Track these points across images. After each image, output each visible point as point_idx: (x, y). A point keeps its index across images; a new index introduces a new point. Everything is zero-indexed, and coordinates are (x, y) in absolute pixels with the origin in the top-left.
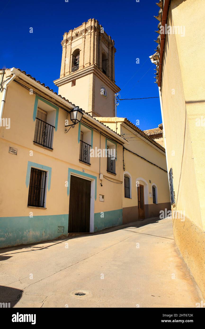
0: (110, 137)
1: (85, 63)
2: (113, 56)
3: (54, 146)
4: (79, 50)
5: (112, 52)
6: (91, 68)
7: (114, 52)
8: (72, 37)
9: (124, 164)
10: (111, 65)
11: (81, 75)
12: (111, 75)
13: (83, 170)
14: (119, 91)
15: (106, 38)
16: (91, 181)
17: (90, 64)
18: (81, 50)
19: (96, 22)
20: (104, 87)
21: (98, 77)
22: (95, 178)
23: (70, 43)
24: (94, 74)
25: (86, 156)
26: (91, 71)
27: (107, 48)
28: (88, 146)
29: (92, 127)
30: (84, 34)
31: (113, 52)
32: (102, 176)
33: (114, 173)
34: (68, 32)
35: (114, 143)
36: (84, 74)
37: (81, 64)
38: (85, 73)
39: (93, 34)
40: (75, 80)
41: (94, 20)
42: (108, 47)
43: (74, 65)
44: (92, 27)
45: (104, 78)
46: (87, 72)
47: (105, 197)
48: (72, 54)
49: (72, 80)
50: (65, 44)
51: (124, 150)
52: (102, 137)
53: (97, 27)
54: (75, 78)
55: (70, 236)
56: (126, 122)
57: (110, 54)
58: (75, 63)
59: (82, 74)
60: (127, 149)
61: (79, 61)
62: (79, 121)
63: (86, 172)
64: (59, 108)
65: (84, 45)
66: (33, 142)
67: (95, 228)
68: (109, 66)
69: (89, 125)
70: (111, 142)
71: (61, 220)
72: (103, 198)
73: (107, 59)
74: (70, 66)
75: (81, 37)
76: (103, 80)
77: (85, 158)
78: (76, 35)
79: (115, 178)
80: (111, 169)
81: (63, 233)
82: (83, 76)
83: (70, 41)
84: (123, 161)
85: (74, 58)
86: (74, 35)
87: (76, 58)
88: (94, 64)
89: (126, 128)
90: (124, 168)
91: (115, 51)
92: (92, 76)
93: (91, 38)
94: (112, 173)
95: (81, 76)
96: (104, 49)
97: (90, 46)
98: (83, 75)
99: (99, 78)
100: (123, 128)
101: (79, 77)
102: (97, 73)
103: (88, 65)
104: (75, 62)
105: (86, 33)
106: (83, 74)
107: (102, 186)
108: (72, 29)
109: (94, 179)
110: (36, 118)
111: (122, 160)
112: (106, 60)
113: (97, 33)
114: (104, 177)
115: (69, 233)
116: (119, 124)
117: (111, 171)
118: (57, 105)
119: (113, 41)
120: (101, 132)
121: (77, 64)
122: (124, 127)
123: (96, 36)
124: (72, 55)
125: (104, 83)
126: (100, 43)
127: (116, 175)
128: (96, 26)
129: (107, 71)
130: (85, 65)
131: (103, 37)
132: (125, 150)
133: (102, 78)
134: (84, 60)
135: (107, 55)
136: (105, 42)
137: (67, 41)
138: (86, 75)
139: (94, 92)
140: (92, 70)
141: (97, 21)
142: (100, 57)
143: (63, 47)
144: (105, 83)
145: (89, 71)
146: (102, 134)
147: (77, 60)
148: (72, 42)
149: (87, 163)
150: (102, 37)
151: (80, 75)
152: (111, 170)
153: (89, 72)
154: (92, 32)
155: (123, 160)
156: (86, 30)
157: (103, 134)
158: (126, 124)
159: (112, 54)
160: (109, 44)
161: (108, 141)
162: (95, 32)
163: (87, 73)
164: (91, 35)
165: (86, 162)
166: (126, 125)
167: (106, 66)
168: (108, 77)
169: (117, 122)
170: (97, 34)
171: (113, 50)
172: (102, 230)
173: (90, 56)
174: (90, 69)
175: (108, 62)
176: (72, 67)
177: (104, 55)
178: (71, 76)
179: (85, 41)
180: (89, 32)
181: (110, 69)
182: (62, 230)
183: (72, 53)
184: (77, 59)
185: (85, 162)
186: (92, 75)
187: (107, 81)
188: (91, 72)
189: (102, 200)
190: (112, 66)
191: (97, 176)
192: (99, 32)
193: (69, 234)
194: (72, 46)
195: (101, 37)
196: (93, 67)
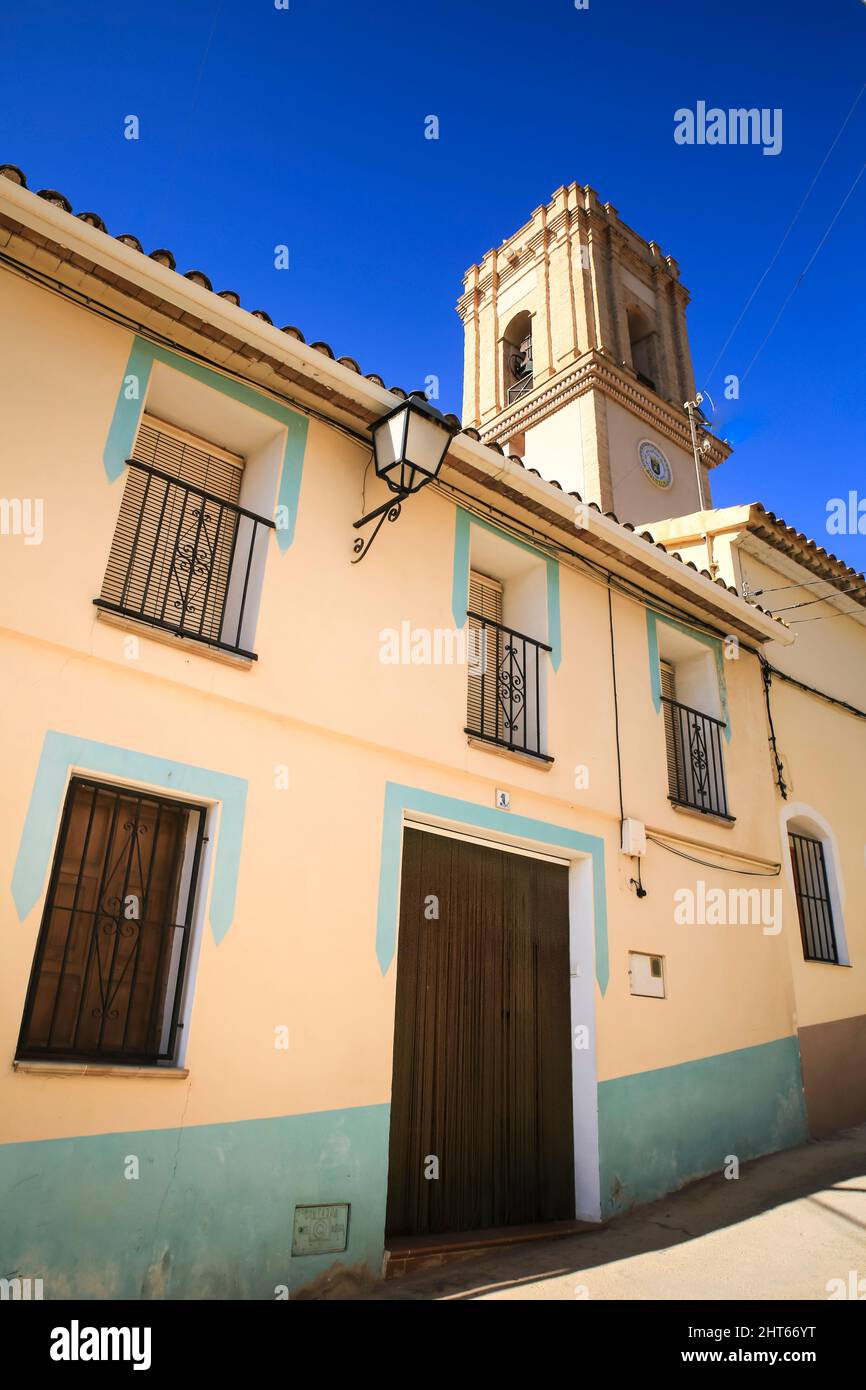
0: (673, 606)
1: (555, 358)
2: (679, 316)
3: (259, 640)
4: (528, 312)
5: (673, 304)
6: (583, 370)
7: (679, 300)
8: (498, 274)
9: (781, 760)
10: (673, 355)
11: (544, 406)
12: (678, 392)
13: (500, 793)
14: (726, 458)
15: (640, 253)
16: (566, 869)
17: (577, 353)
18: (535, 314)
19: (584, 194)
20: (650, 442)
21: (620, 404)
22: (594, 845)
23: (491, 299)
24: (600, 393)
25: (517, 706)
26: (582, 380)
27: (649, 290)
28: (531, 648)
29: (549, 541)
30: (540, 251)
31: (676, 304)
32: (635, 833)
33: (718, 814)
34: (478, 261)
35: (702, 638)
36: (558, 402)
37: (539, 364)
38: (558, 396)
39: (576, 239)
40: (522, 433)
41: (578, 187)
42: (650, 284)
43: (512, 378)
44: (569, 214)
45: (649, 407)
46: (567, 390)
47: (667, 966)
48: (503, 339)
49: (507, 436)
50: (471, 309)
51: (767, 682)
52: (619, 599)
53: (592, 211)
54: (521, 426)
55: (398, 1274)
56: (763, 527)
57: (665, 309)
58: (517, 371)
59: (548, 402)
60: (784, 678)
61: (531, 360)
62: (431, 477)
63: (518, 808)
64: (307, 421)
65: (548, 291)
66: (97, 602)
67: (612, 1189)
68: (664, 358)
69: (529, 532)
70: (683, 632)
71: (323, 1156)
72: (656, 969)
73: (654, 332)
74: (497, 385)
75: (533, 263)
76: (644, 415)
77: (511, 721)
78: (510, 263)
79: (728, 846)
80: (697, 787)
81: (342, 1257)
82: (553, 412)
83: (489, 293)
84: (767, 744)
85: (512, 351)
86: (503, 262)
87: (522, 350)
88: (594, 350)
89: (766, 561)
90: (782, 785)
91: (686, 300)
92: (593, 399)
93: (569, 255)
94: (704, 811)
95: (544, 412)
96: (633, 294)
97: (572, 286)
98: (553, 405)
99: (624, 406)
100: (748, 563)
101: (535, 417)
102: (610, 385)
103: (571, 358)
104: (517, 365)
105: (547, 243)
106: (553, 399)
107: (641, 893)
108: (496, 246)
109: (583, 854)
110: (129, 462)
111: (766, 734)
112: (649, 337)
113: (597, 235)
114: (651, 835)
115: (388, 1254)
116: (723, 544)
117: (699, 803)
118: (292, 401)
119: (673, 261)
120: (614, 574)
121: (526, 370)
122: (754, 557)
123: (591, 245)
124: (501, 343)
125: (651, 429)
126: (614, 272)
127: (731, 827)
128: (587, 207)
129: (658, 378)
130: (555, 366)
131: (625, 246)
132: (774, 680)
133: (639, 406)
134: (550, 348)
135: (650, 316)
136: (637, 268)
137: (478, 293)
138: (567, 402)
139: (609, 468)
140: (587, 376)
141: (590, 191)
142: (620, 325)
143: (465, 320)
144: (655, 429)
145: (577, 383)
146: (622, 583)
147: (522, 356)
148: (499, 293)
149: (524, 750)
150: (621, 250)
151: (539, 409)
152: (699, 796)
153: (577, 389)
154: (571, 232)
155: (773, 739)
156: (548, 234)
157: (627, 585)
158: (761, 538)
159: (674, 311)
160: (653, 273)
161: (660, 625)
162: (587, 231)
163: (568, 395)
164: (571, 244)
165: (518, 741)
166: (766, 545)
167: (650, 359)
168: (668, 401)
169: (711, 536)
170: (593, 236)
171: (676, 296)
172: (661, 1194)
173: (575, 325)
174: (578, 373)
175: (657, 344)
176: (506, 386)
177: (636, 321)
178: (505, 421)
179: (547, 276)
180: (559, 237)
181: (672, 370)
182: (335, 1229)
183: (501, 334)
184: (525, 353)
185: (512, 748)
186: (590, 396)
187: (664, 418)
188: (582, 385)
189: (654, 985)
190: (679, 357)
191: (607, 833)
192: (601, 228)
193: (392, 1257)
194: (500, 310)
195: (615, 249)
196: (591, 363)
